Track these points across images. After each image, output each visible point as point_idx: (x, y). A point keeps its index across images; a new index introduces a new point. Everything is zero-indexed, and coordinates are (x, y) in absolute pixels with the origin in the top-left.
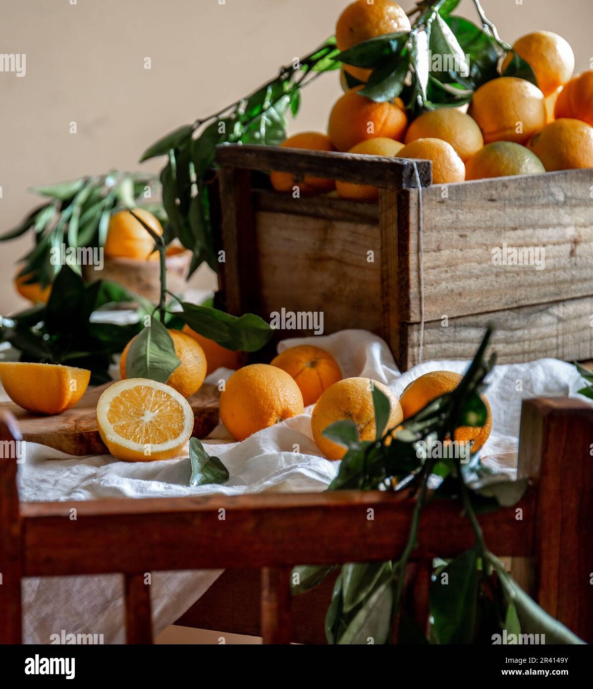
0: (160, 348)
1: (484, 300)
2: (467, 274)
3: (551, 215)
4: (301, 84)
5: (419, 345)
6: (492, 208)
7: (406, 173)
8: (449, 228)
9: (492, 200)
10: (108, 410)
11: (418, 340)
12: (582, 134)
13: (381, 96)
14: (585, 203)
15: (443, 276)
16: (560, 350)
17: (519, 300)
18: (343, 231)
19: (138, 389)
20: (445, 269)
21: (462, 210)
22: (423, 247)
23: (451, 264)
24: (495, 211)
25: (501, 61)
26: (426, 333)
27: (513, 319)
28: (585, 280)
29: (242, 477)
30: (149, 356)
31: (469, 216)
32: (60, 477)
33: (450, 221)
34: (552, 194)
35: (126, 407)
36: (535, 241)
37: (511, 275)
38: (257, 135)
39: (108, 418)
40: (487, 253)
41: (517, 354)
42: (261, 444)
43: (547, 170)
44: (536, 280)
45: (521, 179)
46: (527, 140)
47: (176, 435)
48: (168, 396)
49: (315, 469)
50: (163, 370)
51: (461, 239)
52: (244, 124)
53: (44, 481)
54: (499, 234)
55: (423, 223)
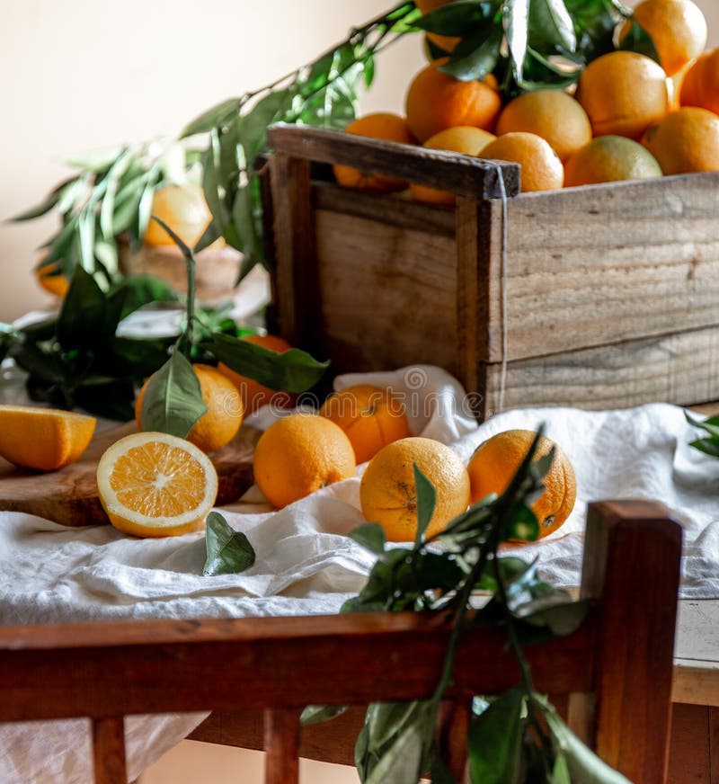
0: (183, 390)
1: (581, 334)
2: (561, 303)
3: (665, 229)
4: (376, 49)
5: (500, 389)
6: (594, 222)
7: (488, 180)
8: (540, 247)
9: (594, 212)
10: (111, 473)
11: (500, 383)
12: (708, 128)
13: (467, 73)
14: (708, 215)
15: (531, 305)
16: (672, 392)
17: (624, 333)
18: (417, 242)
19: (150, 446)
20: (534, 296)
21: (556, 224)
22: (506, 270)
23: (540, 291)
24: (597, 226)
25: (618, 30)
26: (509, 374)
27: (616, 355)
28: (705, 307)
29: (268, 563)
30: (169, 400)
31: (565, 232)
32: (47, 559)
33: (541, 239)
34: (667, 204)
35: (134, 470)
36: (645, 261)
37: (614, 303)
38: (320, 113)
39: (111, 484)
40: (586, 276)
41: (620, 397)
42: (296, 520)
43: (665, 173)
44: (645, 308)
45: (630, 185)
46: (642, 134)
47: (195, 505)
48: (188, 455)
49: (356, 559)
50: (184, 419)
51: (554, 260)
52: (305, 98)
53: (26, 565)
54: (601, 253)
55: (508, 241)
